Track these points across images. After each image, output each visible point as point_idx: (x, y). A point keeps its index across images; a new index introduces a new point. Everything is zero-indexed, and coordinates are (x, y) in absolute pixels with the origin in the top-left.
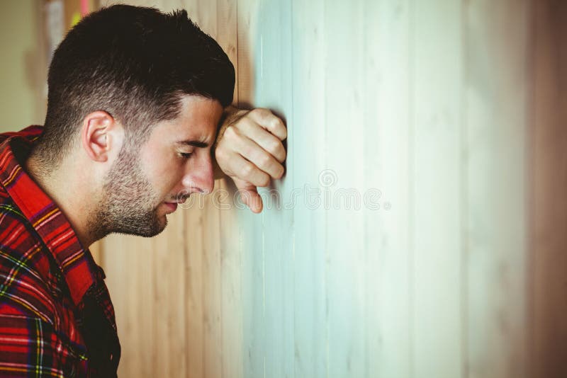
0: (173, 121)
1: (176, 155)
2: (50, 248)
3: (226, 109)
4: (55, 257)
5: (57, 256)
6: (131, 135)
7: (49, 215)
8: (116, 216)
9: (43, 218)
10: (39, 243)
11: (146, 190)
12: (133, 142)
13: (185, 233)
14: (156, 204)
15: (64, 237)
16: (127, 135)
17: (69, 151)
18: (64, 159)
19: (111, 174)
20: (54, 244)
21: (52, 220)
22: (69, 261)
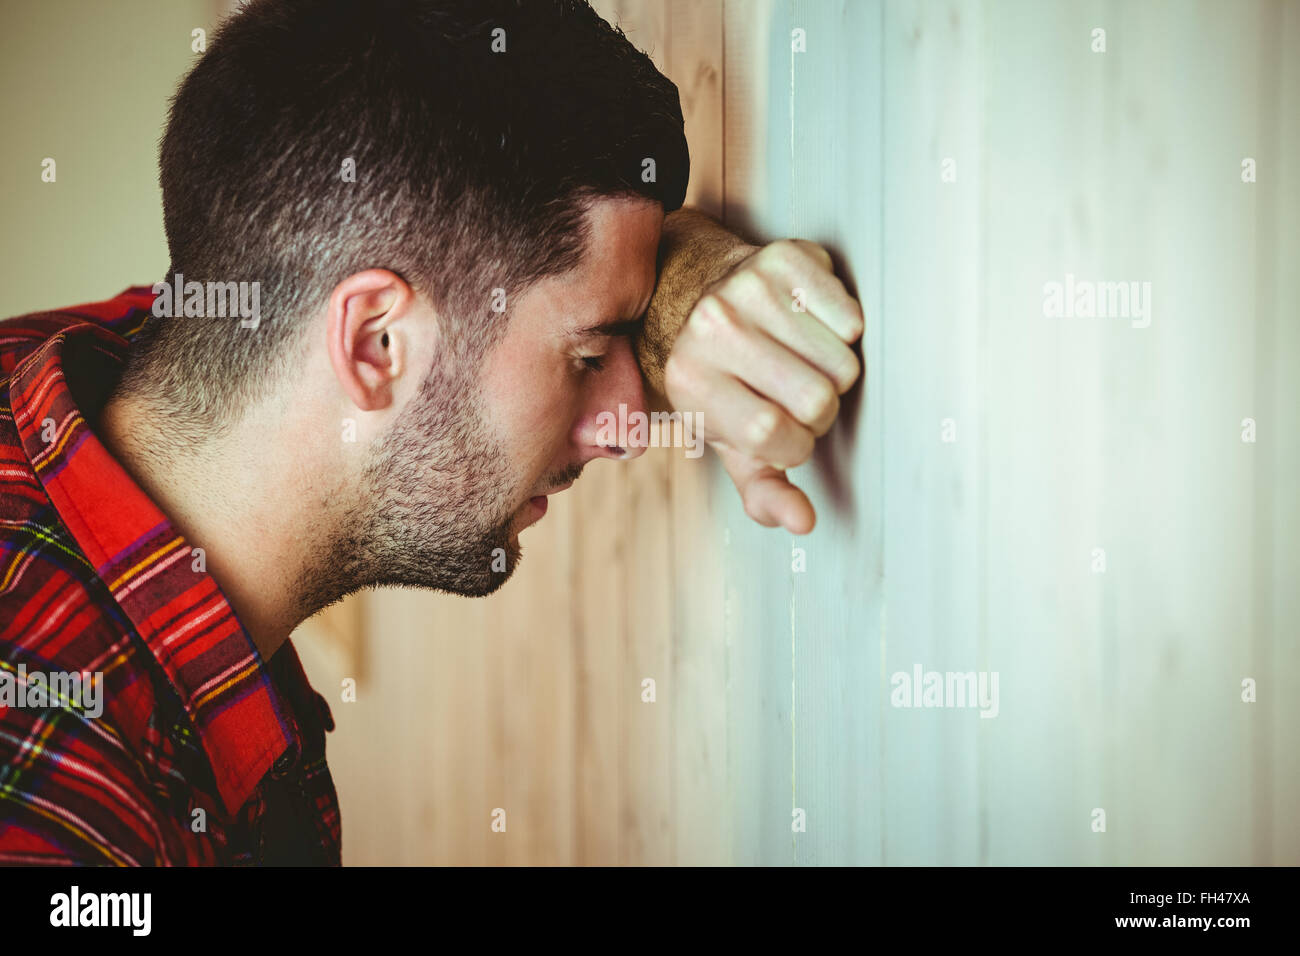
0: (570, 275)
1: (569, 363)
2: (156, 653)
3: (669, 218)
4: (171, 680)
5: (179, 676)
6: (456, 326)
7: (154, 557)
8: (391, 544)
9: (139, 567)
10: (126, 639)
11: (491, 473)
12: (462, 346)
13: (576, 578)
14: (514, 506)
15: (198, 621)
16: (445, 329)
17: (267, 384)
18: (249, 409)
19: (394, 439)
20: (170, 640)
21: (165, 572)
22: (213, 687)
